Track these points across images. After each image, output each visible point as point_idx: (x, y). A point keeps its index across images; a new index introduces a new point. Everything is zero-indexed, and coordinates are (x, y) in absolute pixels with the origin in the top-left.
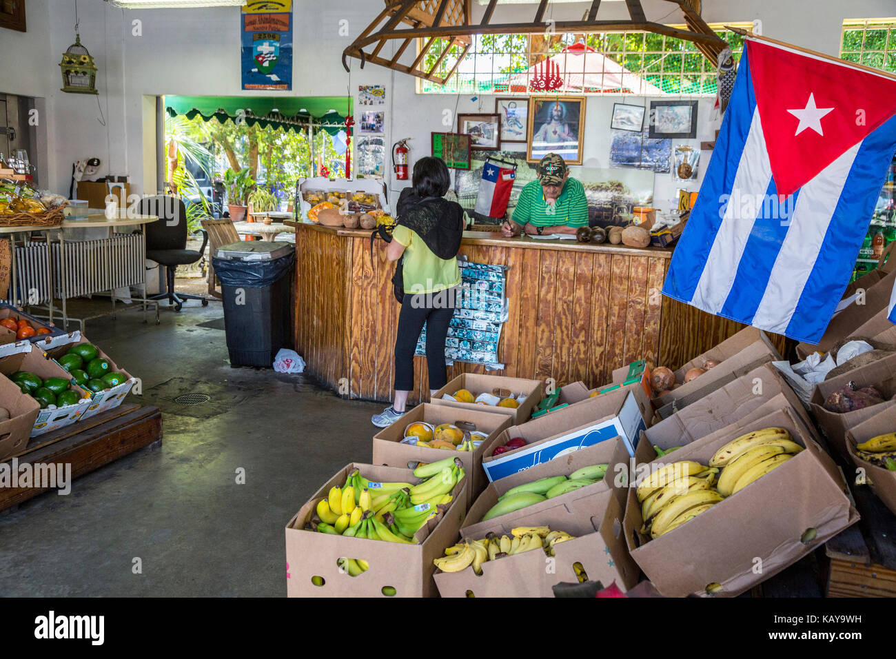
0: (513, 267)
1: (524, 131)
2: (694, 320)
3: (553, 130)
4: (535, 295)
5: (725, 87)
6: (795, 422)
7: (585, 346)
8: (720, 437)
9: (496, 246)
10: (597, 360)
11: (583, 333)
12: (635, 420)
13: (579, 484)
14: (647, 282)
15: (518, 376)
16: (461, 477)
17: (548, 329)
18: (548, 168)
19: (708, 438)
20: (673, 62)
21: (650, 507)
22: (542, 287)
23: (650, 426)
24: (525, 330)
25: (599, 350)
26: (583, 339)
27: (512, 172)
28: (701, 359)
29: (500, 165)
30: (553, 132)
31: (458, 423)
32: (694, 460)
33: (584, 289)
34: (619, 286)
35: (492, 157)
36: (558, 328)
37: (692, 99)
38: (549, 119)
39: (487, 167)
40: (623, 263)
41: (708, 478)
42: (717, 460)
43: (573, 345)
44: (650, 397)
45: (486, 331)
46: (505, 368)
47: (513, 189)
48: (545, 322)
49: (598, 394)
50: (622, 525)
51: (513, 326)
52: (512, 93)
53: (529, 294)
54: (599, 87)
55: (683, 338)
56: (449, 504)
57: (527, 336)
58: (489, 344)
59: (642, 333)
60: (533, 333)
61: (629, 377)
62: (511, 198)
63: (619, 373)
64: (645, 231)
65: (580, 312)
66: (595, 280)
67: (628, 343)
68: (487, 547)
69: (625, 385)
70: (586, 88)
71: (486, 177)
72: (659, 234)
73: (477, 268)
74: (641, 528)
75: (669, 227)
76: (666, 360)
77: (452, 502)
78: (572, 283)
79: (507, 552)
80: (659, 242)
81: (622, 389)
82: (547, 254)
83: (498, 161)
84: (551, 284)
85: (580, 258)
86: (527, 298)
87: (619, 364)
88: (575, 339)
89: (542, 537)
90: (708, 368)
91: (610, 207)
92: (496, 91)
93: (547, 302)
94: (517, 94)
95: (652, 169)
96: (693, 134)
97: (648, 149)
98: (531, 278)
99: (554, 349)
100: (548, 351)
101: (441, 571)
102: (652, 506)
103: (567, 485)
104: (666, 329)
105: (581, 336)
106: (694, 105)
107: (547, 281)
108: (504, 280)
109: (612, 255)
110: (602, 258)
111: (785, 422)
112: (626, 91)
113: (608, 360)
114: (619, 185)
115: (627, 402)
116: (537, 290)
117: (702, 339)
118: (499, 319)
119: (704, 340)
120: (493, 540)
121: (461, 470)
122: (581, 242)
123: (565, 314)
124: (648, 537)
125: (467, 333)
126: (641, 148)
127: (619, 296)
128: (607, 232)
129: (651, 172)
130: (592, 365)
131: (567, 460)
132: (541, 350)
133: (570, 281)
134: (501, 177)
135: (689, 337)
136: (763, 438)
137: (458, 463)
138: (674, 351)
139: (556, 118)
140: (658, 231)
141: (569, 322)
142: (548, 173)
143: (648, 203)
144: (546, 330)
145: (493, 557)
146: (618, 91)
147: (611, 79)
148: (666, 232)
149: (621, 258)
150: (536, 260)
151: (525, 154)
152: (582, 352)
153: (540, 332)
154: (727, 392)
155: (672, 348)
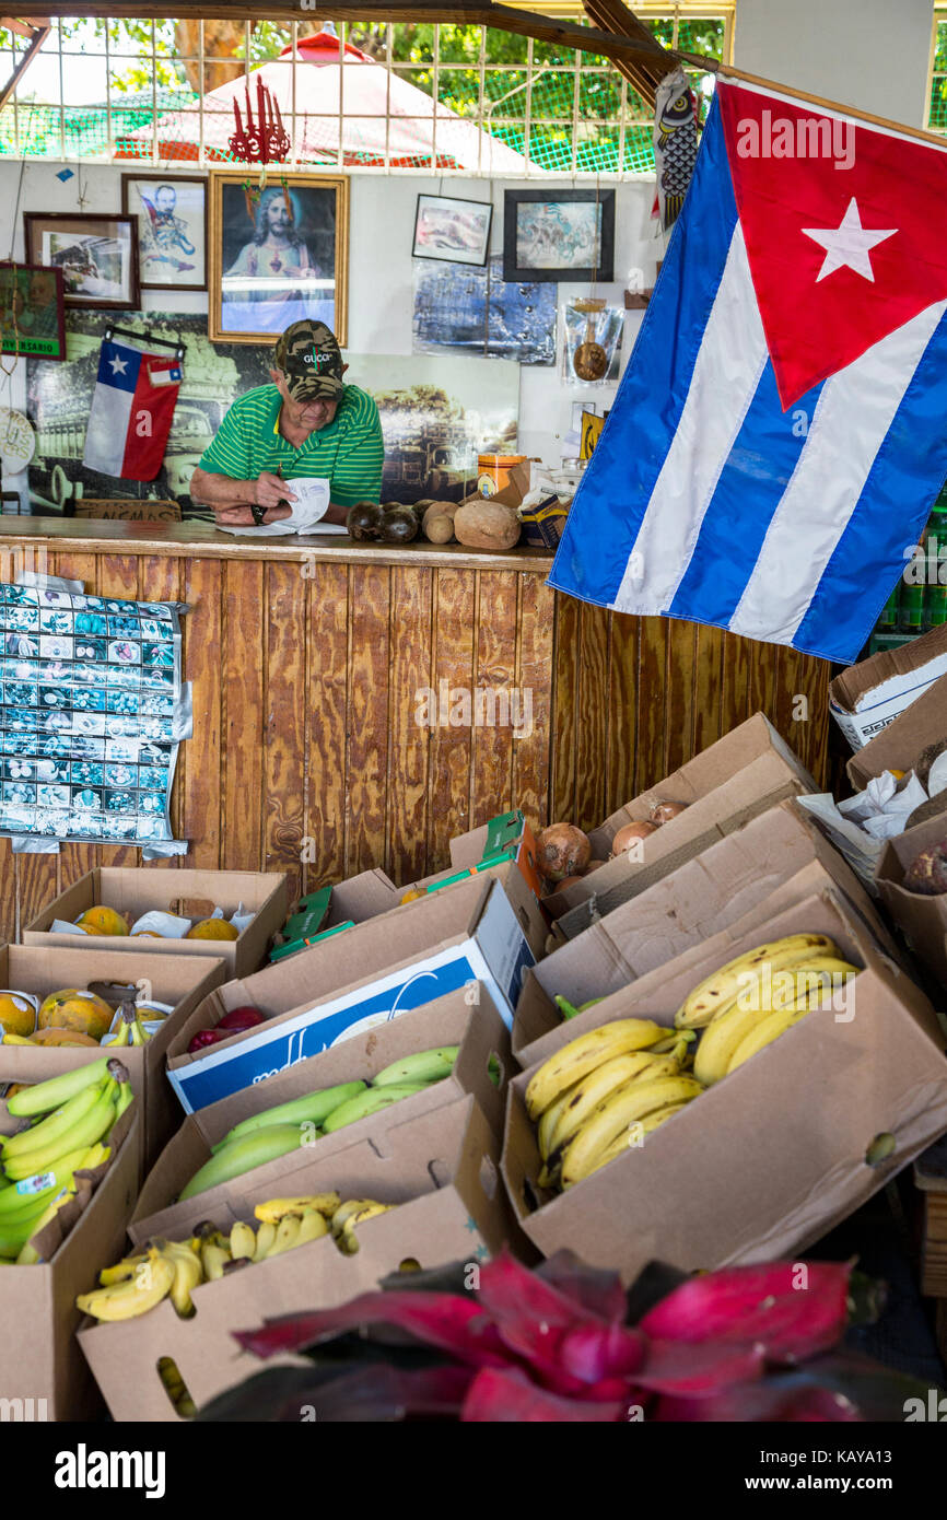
0: (199, 607)
1: (197, 260)
2: (625, 713)
3: (271, 259)
4: (255, 672)
5: (673, 166)
6: (843, 917)
7: (379, 787)
8: (694, 964)
9: (156, 557)
10: (410, 817)
11: (374, 755)
12: (509, 944)
13: (396, 1095)
14: (516, 630)
15: (221, 865)
16: (123, 1105)
17: (292, 751)
18: (308, 359)
19: (668, 968)
20: (553, 92)
21: (556, 1126)
22: (271, 651)
23: (542, 955)
24: (234, 758)
25: (413, 795)
26: (375, 770)
27: (174, 366)
28: (644, 803)
29: (141, 346)
30: (272, 265)
31: (93, 986)
32: (643, 1017)
33: (373, 654)
34: (452, 643)
35: (121, 325)
36: (314, 746)
37: (602, 187)
38: (260, 230)
39: (108, 351)
40: (460, 587)
41: (673, 1053)
42: (690, 1013)
43: (350, 786)
44: (538, 892)
45: (139, 764)
46: (190, 850)
47: (178, 408)
48: (282, 735)
49: (420, 896)
50: (499, 1171)
51: (206, 747)
52: (164, 163)
53: (242, 671)
54: (381, 153)
55: (603, 756)
56: (104, 1167)
57: (240, 770)
58: (149, 795)
59: (510, 750)
60: (255, 763)
61: (489, 852)
62: (174, 432)
63: (466, 845)
64: (506, 510)
65: (365, 708)
66: (398, 630)
67: (480, 774)
68: (200, 1253)
69: (480, 870)
70: (347, 153)
71: (107, 376)
72: (540, 517)
73: (109, 611)
74: (538, 1174)
75: (563, 500)
76: (567, 811)
77: (110, 1162)
78: (343, 639)
79: (250, 1255)
80: (540, 537)
81: (478, 878)
82: (281, 575)
83: (137, 336)
84: (294, 642)
85: (360, 579)
86: (237, 678)
87: (461, 825)
88: (354, 771)
89: (327, 1216)
90: (662, 820)
91: (419, 449)
92: (121, 155)
93: (286, 687)
94: (177, 166)
95: (515, 357)
96: (604, 271)
97: (502, 309)
98: (243, 631)
99: (306, 798)
100: (293, 805)
101: (94, 1321)
102: (559, 1123)
103: (370, 1099)
104: (563, 739)
105: (369, 763)
106: (606, 200)
107: (282, 636)
108: (177, 637)
109: (431, 569)
110: (411, 577)
111: (826, 922)
112: (445, 165)
113: (435, 816)
114: (438, 397)
115: (490, 904)
116: (260, 659)
117: (646, 754)
118: (170, 734)
119: (650, 760)
120: (211, 1239)
121: (123, 1086)
122: (357, 540)
123: (329, 713)
124: (555, 1189)
125: (92, 772)
126: (485, 307)
127: (453, 666)
128: (420, 513)
129: (509, 365)
130: (399, 831)
131: (365, 1047)
132: (277, 802)
133: (338, 634)
134: (147, 377)
135: (617, 753)
136: (782, 958)
137: (117, 1071)
138: (584, 787)
139: (277, 229)
140: (538, 509)
141: (340, 731)
142: (310, 370)
143: (508, 439)
144: (287, 753)
145: (216, 1272)
146: (424, 163)
147: (406, 132)
148: (556, 512)
149: (455, 576)
150: (255, 587)
151: (204, 319)
152: (373, 801)
153: (272, 760)
154: (705, 869)
155: (580, 781)
